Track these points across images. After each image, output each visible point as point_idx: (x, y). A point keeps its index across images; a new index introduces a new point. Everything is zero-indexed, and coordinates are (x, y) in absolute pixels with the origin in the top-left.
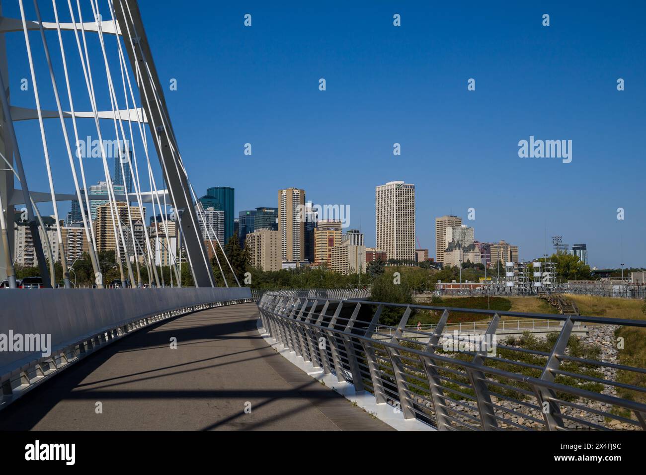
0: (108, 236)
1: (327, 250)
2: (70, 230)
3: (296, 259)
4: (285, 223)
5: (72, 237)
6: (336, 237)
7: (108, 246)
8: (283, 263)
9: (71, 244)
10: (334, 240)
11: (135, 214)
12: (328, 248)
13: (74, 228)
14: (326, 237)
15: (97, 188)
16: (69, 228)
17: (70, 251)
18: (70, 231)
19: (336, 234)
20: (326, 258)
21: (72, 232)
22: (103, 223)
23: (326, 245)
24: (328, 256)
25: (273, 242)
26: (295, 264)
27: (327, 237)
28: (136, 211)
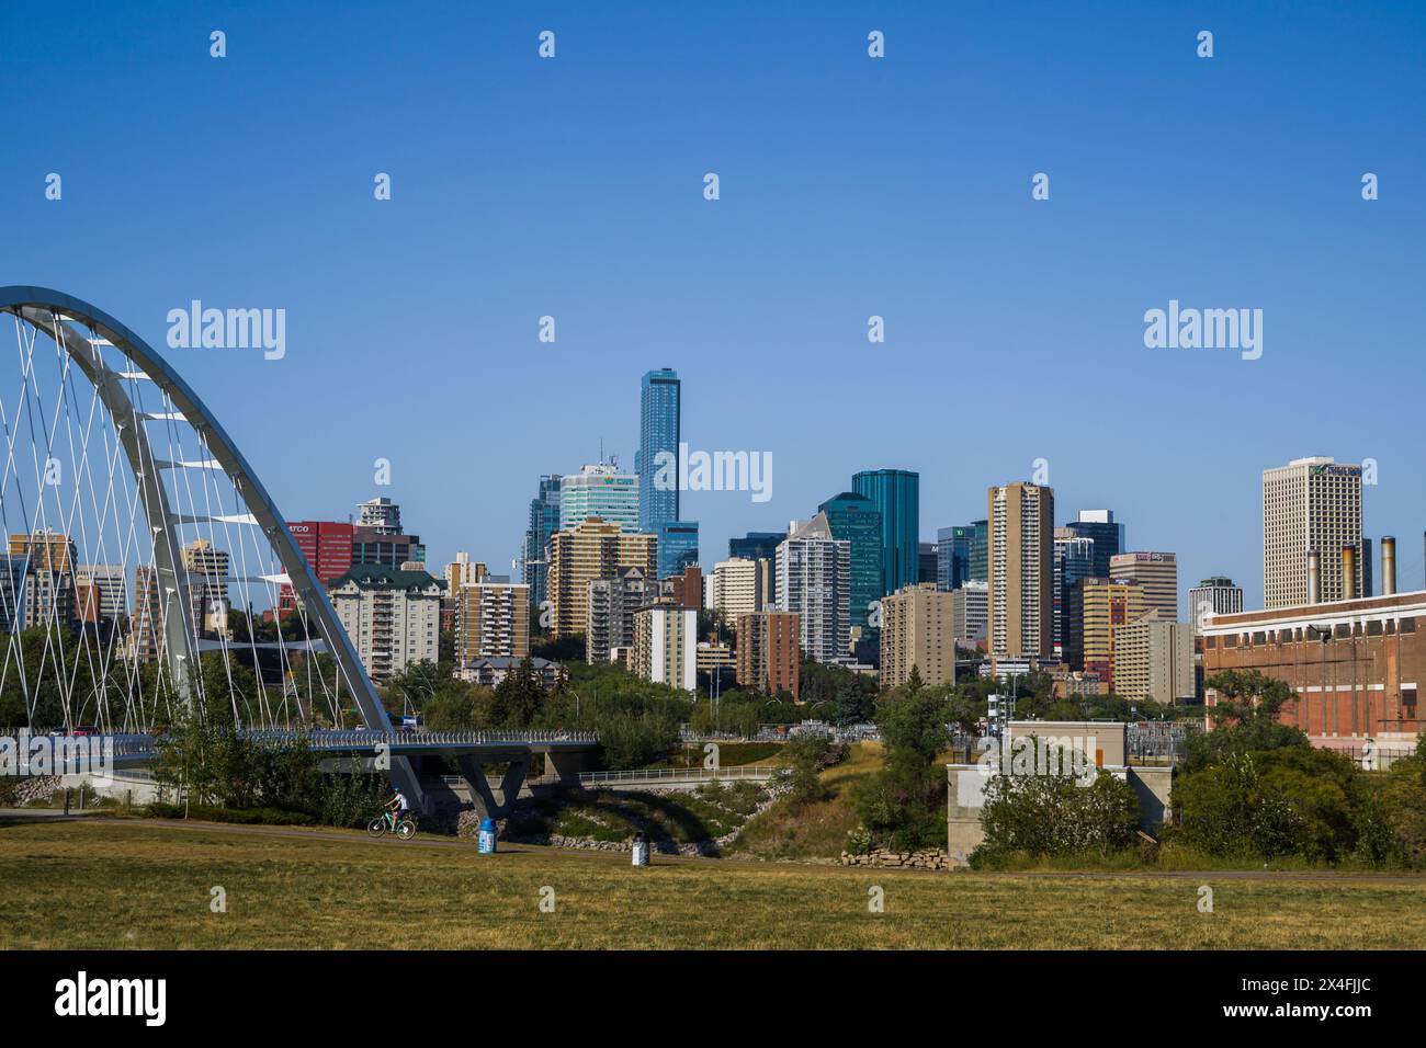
0: (576, 600)
1: (1109, 633)
2: (488, 589)
3: (1029, 654)
4: (1003, 568)
5: (491, 604)
6: (1131, 601)
7: (576, 623)
8: (999, 663)
9: (490, 620)
10: (1127, 608)
11: (635, 551)
12: (1110, 626)
13: (495, 585)
14: (1104, 600)
15: (579, 481)
16: (485, 585)
17: (488, 635)
18: (487, 592)
19: (1131, 595)
20: (1106, 652)
21: (491, 595)
22: (564, 572)
23: (1105, 620)
24: (1109, 646)
25: (934, 618)
26: (1028, 666)
27: (1107, 601)
28: (635, 545)
